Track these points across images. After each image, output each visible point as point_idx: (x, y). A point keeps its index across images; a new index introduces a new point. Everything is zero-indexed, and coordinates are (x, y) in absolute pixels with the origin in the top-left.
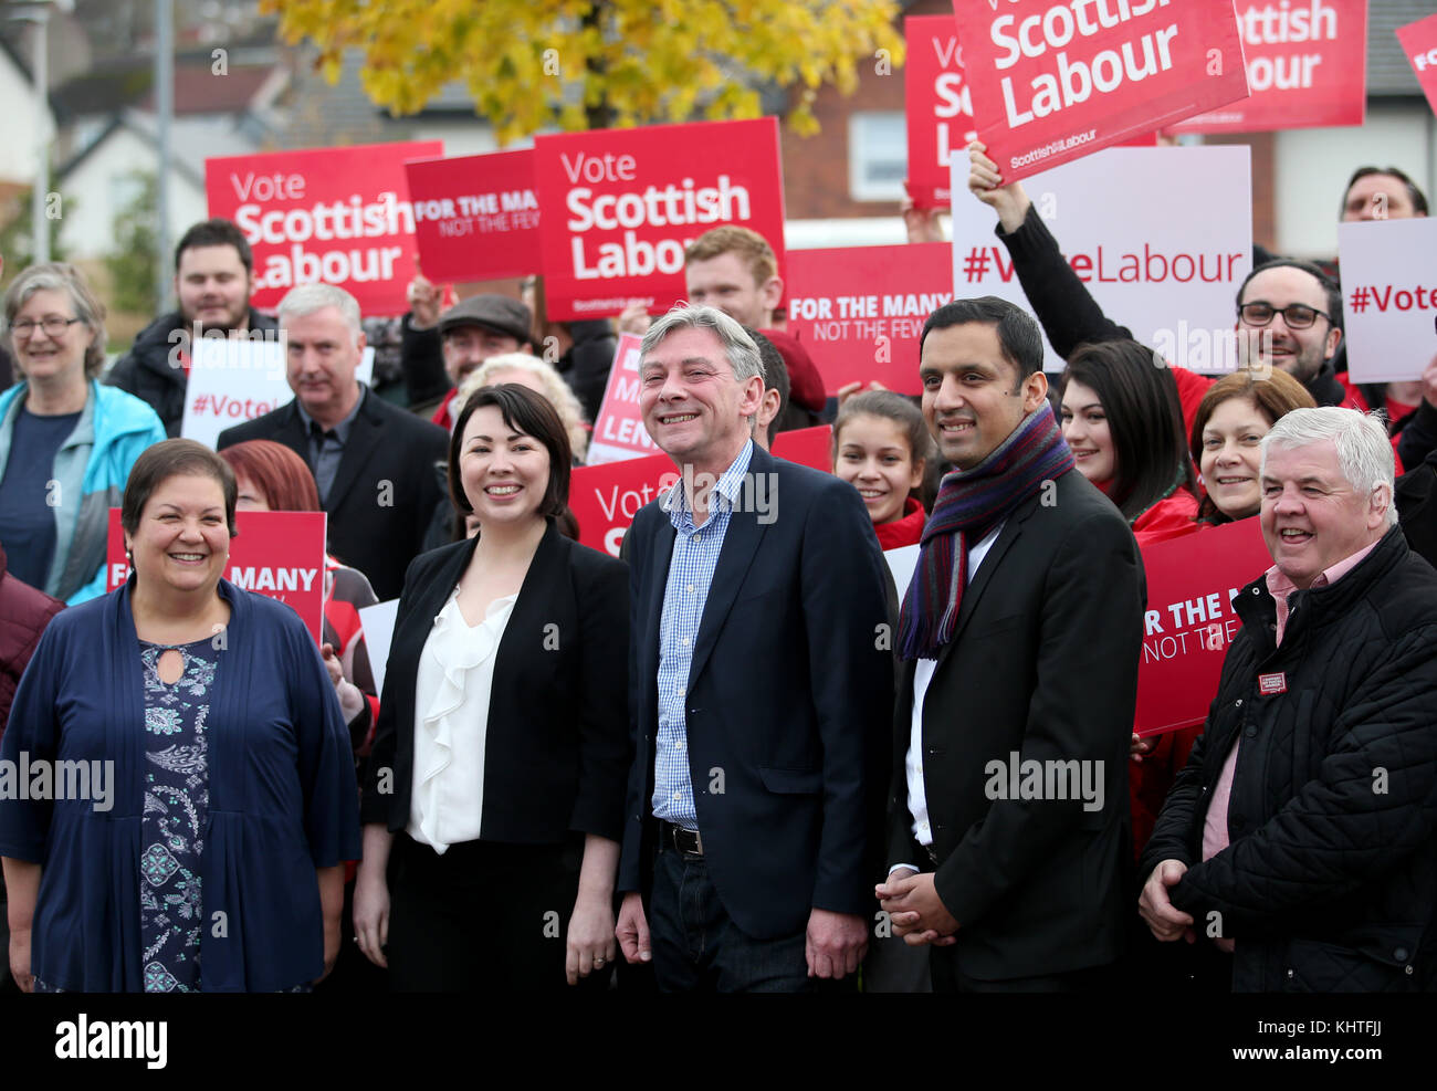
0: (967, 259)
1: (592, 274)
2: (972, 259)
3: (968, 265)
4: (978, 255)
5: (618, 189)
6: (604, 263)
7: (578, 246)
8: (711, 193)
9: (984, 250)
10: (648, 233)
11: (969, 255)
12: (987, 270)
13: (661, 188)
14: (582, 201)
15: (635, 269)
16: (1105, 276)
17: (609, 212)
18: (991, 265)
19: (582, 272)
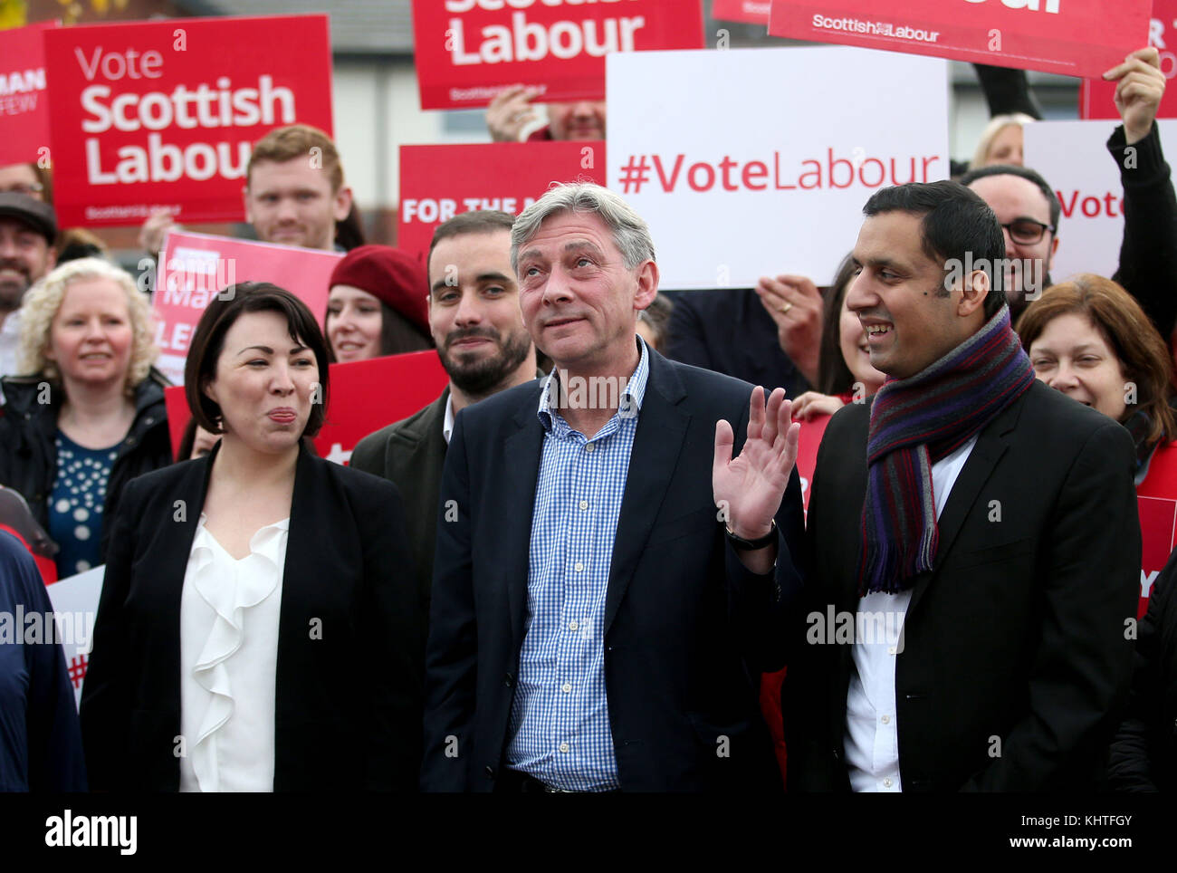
0: (623, 169)
1: (109, 179)
2: (629, 169)
3: (624, 175)
4: (637, 163)
5: (142, 87)
6: (123, 168)
7: (93, 148)
8: (251, 93)
9: (643, 158)
10: (175, 136)
11: (626, 164)
12: (646, 180)
13: (192, 87)
14: (98, 99)
15: (159, 174)
16: (782, 183)
17: (131, 112)
18: (652, 174)
19: (96, 176)
